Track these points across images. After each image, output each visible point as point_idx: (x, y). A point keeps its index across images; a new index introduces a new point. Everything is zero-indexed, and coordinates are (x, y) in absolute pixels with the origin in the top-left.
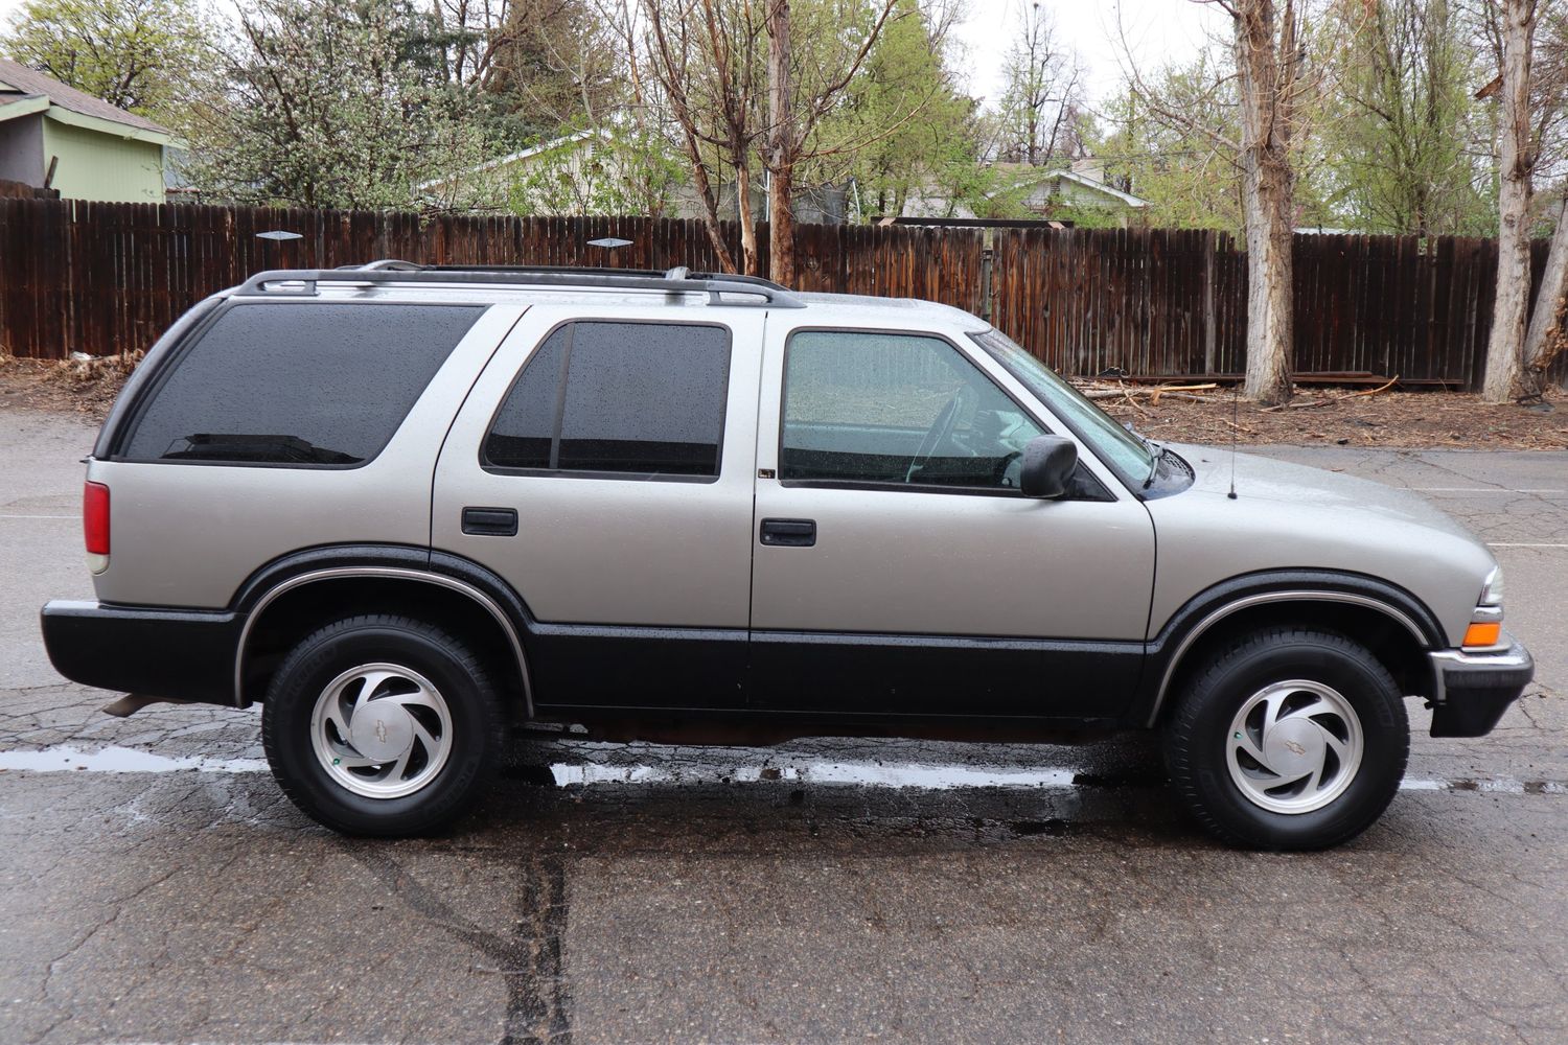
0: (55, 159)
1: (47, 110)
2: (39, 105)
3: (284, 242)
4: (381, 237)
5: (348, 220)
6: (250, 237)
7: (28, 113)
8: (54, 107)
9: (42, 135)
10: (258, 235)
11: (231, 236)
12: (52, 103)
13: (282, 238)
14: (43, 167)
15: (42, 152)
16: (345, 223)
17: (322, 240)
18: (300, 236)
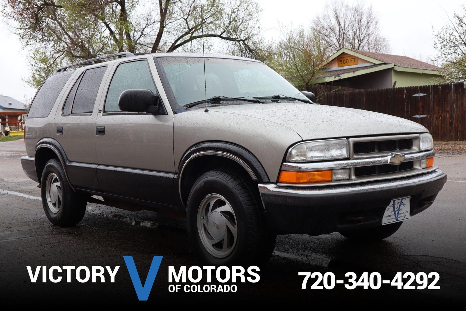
0: (395, 82)
1: (393, 67)
2: (391, 66)
3: (421, 97)
4: (451, 92)
5: (440, 87)
6: (411, 96)
7: (385, 69)
8: (395, 66)
9: (392, 75)
10: (413, 95)
11: (405, 97)
12: (395, 65)
13: (420, 96)
14: (392, 85)
15: (392, 80)
16: (440, 88)
17: (432, 95)
18: (425, 94)
